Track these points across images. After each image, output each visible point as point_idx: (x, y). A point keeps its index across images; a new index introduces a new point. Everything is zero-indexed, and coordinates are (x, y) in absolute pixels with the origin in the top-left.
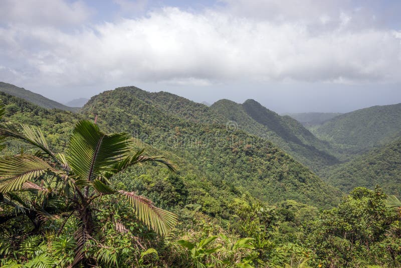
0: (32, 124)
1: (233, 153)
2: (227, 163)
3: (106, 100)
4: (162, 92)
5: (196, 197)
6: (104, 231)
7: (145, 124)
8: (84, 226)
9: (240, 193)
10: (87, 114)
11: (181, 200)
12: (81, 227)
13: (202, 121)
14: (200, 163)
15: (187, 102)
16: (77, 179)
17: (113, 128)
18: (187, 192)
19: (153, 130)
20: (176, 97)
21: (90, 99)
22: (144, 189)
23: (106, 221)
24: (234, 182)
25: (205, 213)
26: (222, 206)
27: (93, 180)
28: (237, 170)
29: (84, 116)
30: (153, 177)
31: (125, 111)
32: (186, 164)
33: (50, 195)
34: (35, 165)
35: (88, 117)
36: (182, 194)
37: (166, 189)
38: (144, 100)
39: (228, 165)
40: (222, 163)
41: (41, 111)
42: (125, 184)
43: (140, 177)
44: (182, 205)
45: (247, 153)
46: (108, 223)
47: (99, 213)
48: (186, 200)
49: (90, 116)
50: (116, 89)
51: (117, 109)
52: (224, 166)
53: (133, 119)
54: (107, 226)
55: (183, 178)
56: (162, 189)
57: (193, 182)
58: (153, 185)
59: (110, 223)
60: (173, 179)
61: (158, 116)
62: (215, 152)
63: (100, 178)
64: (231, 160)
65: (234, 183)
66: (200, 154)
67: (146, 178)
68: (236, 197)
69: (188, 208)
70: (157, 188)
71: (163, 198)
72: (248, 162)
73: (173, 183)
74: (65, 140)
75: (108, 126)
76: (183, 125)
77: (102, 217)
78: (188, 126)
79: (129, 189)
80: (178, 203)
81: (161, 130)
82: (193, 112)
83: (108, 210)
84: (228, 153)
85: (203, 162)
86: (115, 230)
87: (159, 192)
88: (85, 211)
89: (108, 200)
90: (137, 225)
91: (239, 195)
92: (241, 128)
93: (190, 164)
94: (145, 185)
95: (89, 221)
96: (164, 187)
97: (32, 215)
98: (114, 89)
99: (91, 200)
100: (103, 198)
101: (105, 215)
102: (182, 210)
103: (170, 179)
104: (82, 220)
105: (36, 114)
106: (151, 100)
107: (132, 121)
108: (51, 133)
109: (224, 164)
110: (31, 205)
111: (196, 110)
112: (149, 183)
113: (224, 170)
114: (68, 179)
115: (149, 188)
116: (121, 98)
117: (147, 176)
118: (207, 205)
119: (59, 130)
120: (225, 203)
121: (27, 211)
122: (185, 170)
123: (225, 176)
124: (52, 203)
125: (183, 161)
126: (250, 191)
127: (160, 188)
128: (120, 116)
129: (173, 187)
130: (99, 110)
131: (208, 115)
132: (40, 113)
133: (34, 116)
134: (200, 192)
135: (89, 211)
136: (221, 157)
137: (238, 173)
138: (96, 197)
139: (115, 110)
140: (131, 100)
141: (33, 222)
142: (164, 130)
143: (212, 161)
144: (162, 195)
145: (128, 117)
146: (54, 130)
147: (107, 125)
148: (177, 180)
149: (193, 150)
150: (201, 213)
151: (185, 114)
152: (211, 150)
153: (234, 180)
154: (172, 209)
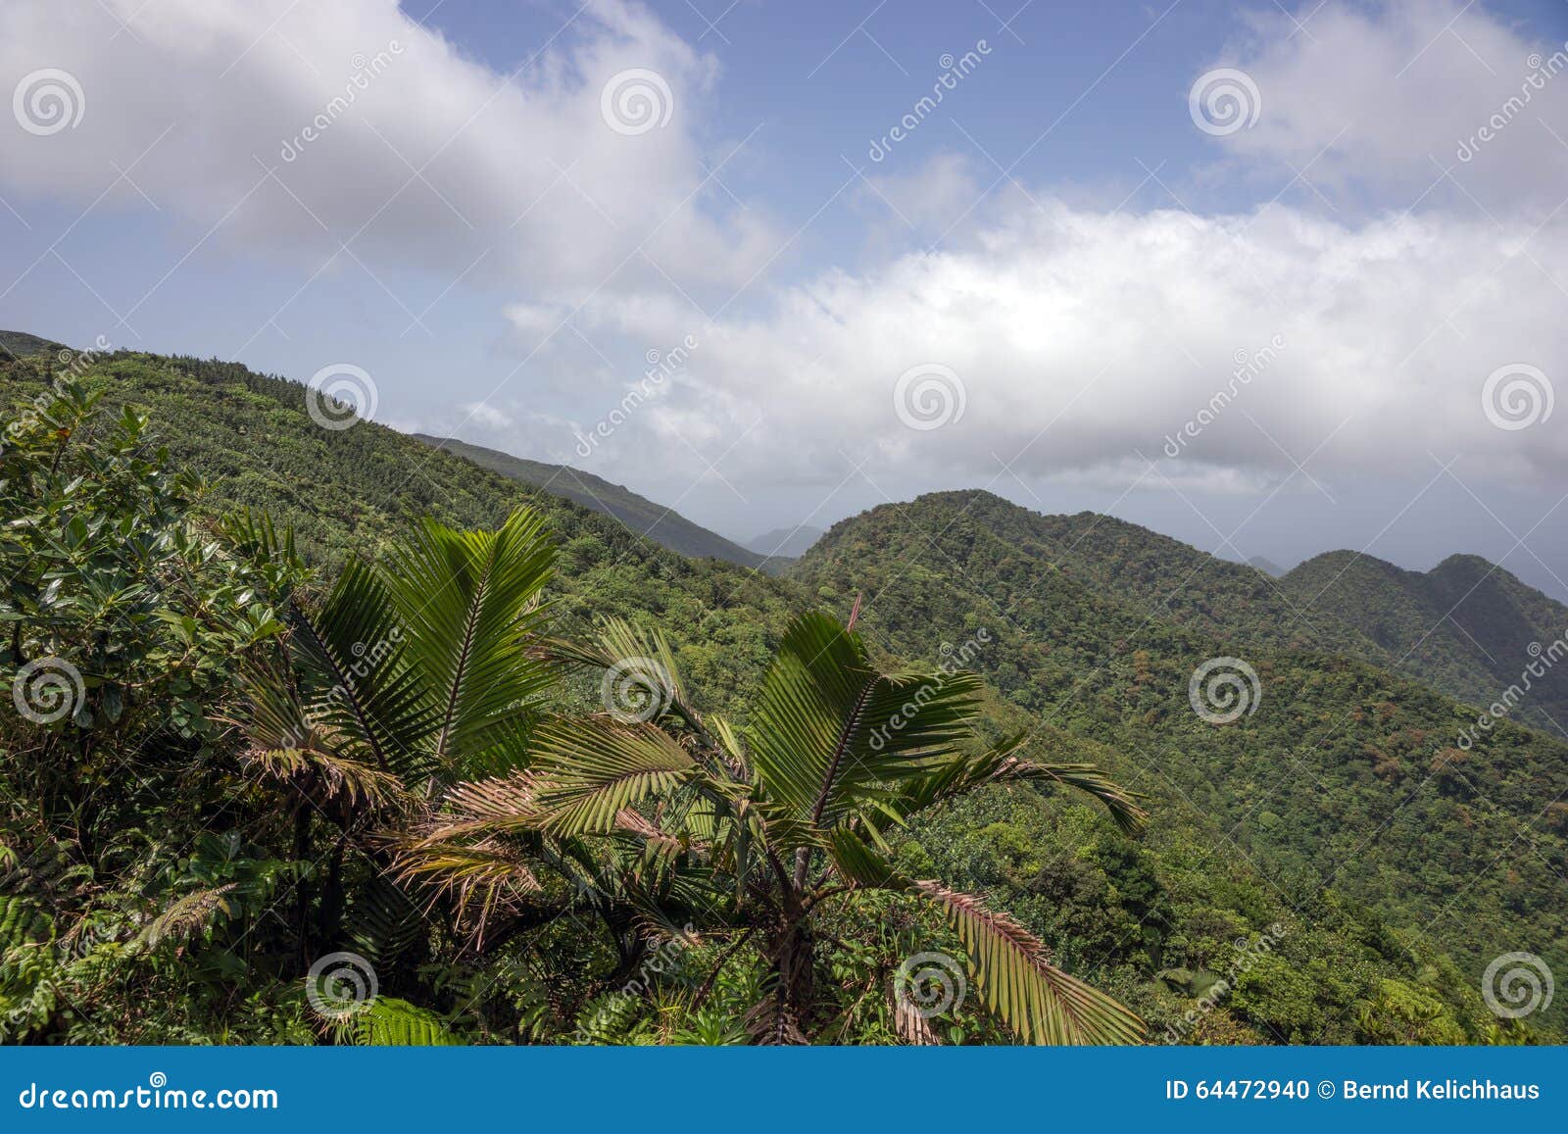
0: (638, 606)
1: (1381, 776)
2: (1349, 817)
3: (882, 535)
4: (1089, 513)
5: (1206, 943)
6: (852, 1027)
7: (1019, 631)
8: (781, 992)
9: (1410, 960)
10: (813, 582)
11: (1140, 945)
12: (773, 996)
13: (1247, 635)
14: (1229, 806)
15: (1188, 556)
16: (773, 818)
17: (901, 639)
18: (1167, 914)
19: (1046, 655)
20: (1141, 537)
21: (828, 530)
22: (999, 882)
23: (862, 987)
24: (1379, 906)
25: (1241, 1016)
26: (1320, 1001)
27: (828, 826)
28: (1397, 855)
29: (802, 589)
30: (1037, 837)
31: (945, 580)
32: (1169, 799)
33: (682, 860)
34: (649, 751)
35: (816, 593)
36: (1148, 923)
37: (1084, 891)
38: (1017, 542)
39: (1351, 826)
40: (1326, 816)
41: (671, 563)
42: (929, 851)
43: (987, 830)
44: (1147, 966)
45: (1447, 785)
46: (867, 996)
47: (838, 954)
48: (1162, 948)
49: (823, 590)
50: (920, 498)
51: (920, 572)
52: (1335, 830)
53: (973, 609)
54: (865, 1010)
55: (1153, 855)
56: (1069, 892)
57: (1198, 879)
58: (1033, 868)
59: (876, 999)
60: (1113, 854)
61: (1067, 603)
62: (1296, 764)
63: (854, 822)
64: (1366, 807)
65: (1378, 909)
66: (1229, 767)
67: (1010, 838)
68: (1390, 976)
69: (1172, 985)
70: (1050, 882)
71: (1068, 925)
72: (1451, 826)
73: (1111, 873)
74: (733, 668)
75: (883, 630)
76: (1165, 647)
77: (849, 971)
78: (1187, 649)
79: (943, 873)
80: (1127, 954)
81: (1076, 659)
82: (1210, 596)
83: (872, 949)
84: (1354, 776)
85: (1242, 801)
86: (892, 1030)
87: (1057, 901)
88: (791, 935)
89: (873, 910)
90: (976, 1028)
91: (1406, 966)
92: (1418, 674)
93: (1186, 804)
94: (1003, 863)
95: (800, 975)
96: (1075, 881)
97: (619, 918)
98: (910, 498)
99: (814, 901)
100: (858, 899)
101: (861, 966)
102: (1146, 987)
103: (1101, 855)
104: (776, 967)
105: (654, 571)
106: (1044, 541)
107: (970, 616)
108: (693, 640)
109: (1335, 821)
110: (618, 883)
111: (1222, 591)
112: (1018, 859)
113: (1335, 844)
114: (748, 813)
115: (1016, 880)
116: (935, 531)
117: (1014, 832)
118: (1253, 987)
119: (719, 631)
120: (1334, 991)
121: (605, 901)
122: (1167, 824)
123: (1340, 873)
124: (682, 887)
125: (1157, 788)
126: (1457, 957)
127: (1060, 887)
128: (926, 598)
129: (1112, 888)
130: (857, 572)
131: (1273, 611)
132: (665, 570)
133: (647, 577)
134: (1226, 926)
135: (804, 939)
136: (1321, 790)
137: (1399, 866)
138: (834, 892)
139: (912, 575)
140: (971, 541)
141: (618, 941)
142: (1091, 660)
143: (1280, 803)
144: (1065, 912)
145: (958, 601)
146: (702, 630)
147: (878, 625)
148: (1130, 861)
149: (1203, 748)
150: (1223, 1015)
151: (1176, 604)
152: (1279, 758)
153: (1380, 894)
154: (1102, 976)
